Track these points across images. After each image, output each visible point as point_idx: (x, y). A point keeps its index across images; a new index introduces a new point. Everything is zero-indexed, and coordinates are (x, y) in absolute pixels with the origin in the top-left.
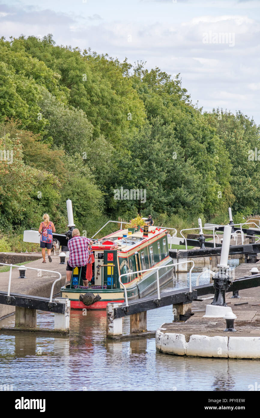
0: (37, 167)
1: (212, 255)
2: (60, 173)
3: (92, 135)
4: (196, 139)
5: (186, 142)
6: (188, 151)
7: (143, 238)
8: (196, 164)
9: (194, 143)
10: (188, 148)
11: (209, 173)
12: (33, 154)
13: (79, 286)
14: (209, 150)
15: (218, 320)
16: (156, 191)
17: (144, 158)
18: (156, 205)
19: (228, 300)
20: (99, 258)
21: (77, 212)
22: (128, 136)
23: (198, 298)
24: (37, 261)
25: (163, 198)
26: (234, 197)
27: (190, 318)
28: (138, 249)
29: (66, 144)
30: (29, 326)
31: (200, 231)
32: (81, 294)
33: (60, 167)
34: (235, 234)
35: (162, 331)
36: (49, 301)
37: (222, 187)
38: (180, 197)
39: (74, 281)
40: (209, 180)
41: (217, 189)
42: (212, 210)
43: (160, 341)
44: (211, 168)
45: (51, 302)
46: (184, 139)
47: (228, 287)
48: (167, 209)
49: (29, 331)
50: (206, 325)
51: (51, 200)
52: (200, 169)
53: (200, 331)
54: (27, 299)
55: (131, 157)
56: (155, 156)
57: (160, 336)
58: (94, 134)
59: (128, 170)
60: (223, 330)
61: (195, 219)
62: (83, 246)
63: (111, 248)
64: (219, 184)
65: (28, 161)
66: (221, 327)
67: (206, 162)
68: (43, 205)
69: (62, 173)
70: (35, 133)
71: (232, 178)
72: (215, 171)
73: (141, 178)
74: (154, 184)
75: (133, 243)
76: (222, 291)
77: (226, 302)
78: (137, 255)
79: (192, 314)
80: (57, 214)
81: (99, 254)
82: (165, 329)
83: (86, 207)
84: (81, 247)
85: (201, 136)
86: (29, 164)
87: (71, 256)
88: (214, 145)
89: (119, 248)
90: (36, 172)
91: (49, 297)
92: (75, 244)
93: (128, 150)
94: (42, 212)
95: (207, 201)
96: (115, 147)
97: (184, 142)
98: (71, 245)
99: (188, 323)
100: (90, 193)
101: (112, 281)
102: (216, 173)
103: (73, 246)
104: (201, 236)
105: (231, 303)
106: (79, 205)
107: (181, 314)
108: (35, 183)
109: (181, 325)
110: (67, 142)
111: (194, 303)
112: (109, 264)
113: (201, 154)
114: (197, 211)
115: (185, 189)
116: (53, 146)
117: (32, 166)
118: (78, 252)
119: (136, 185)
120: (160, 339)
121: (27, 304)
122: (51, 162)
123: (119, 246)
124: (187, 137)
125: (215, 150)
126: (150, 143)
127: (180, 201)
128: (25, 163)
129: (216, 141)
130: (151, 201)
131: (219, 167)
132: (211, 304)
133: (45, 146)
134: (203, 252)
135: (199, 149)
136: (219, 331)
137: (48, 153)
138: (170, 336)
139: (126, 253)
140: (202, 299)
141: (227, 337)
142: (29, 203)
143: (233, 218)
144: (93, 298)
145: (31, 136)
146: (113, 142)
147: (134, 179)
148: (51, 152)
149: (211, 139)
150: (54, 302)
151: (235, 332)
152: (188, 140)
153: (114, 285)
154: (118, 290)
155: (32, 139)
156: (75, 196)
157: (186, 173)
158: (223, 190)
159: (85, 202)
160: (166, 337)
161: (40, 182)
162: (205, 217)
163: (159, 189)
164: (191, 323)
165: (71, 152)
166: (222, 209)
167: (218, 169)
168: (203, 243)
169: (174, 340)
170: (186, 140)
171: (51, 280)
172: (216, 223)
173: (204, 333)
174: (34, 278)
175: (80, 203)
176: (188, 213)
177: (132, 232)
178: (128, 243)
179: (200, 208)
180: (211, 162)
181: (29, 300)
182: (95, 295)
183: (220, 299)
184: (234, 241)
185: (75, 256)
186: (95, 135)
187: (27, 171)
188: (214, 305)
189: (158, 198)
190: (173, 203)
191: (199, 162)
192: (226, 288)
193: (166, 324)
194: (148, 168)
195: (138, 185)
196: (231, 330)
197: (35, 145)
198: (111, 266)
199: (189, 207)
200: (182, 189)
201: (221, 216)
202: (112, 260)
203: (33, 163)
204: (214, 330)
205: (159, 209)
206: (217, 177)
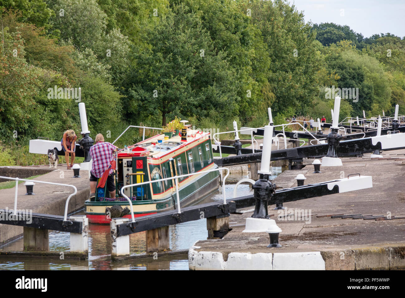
0: (42, 67)
1: (250, 161)
2: (70, 73)
3: (106, 27)
4: (228, 29)
5: (216, 33)
6: (219, 43)
7: (182, 143)
8: (229, 59)
9: (226, 34)
10: (219, 39)
11: (244, 68)
12: (37, 51)
13: (105, 198)
14: (243, 42)
15: (260, 234)
16: (183, 91)
17: (166, 52)
18: (184, 108)
19: (270, 212)
20: (128, 166)
21: (91, 118)
22: (148, 28)
23: (237, 211)
24: (46, 174)
25: (192, 99)
26: (273, 95)
27: (228, 234)
28: (174, 155)
29: (75, 38)
30: (41, 249)
31: (236, 136)
32: (108, 207)
33: (69, 65)
34: (276, 139)
35: (195, 249)
36: (63, 219)
37: (259, 85)
38: (211, 97)
39: (99, 192)
40: (244, 76)
41: (254, 86)
42: (249, 111)
43: (194, 262)
44: (246, 63)
45: (65, 220)
46: (214, 29)
47: (271, 196)
48: (198, 112)
49: (40, 255)
50: (247, 241)
51: (60, 105)
52: (233, 63)
53: (240, 248)
54: (37, 218)
55: (152, 52)
56: (181, 49)
57: (193, 255)
58: (108, 25)
59: (149, 67)
60: (266, 246)
61: (229, 122)
62: (107, 152)
63: (140, 155)
64: (257, 81)
65: (31, 59)
66: (264, 243)
67: (240, 56)
68: (51, 110)
69: (72, 72)
70: (39, 26)
71: (271, 74)
72: (251, 66)
73: (165, 75)
74: (182, 82)
75: (168, 149)
76: (263, 201)
77: (269, 214)
78: (172, 161)
79: (230, 230)
80: (68, 121)
81: (127, 161)
82: (199, 247)
83: (101, 112)
84: (105, 154)
85: (234, 26)
86: (32, 63)
87: (95, 165)
88: (248, 35)
89: (151, 154)
90: (40, 72)
91: (63, 215)
92: (97, 151)
93: (148, 43)
94: (50, 119)
95: (242, 102)
96: (133, 41)
97: (214, 34)
98: (94, 152)
99: (226, 239)
100: (105, 95)
101: (142, 191)
102: (253, 68)
103: (96, 153)
104: (236, 141)
105: (275, 216)
106: (93, 110)
107: (215, 230)
108: (41, 85)
109: (217, 243)
110: (76, 35)
111: (232, 217)
112: (138, 173)
113: (234, 46)
114: (231, 114)
115: (217, 88)
116: (59, 40)
117: (37, 65)
118: (102, 160)
119: (159, 85)
120: (193, 259)
121: (37, 223)
122: (58, 59)
123: (150, 152)
124: (218, 27)
125: (250, 41)
126: (174, 34)
127: (211, 102)
128: (28, 61)
129: (251, 30)
130: (178, 103)
131: (256, 61)
132: (252, 217)
133: (51, 41)
134: (240, 158)
135: (231, 41)
136: (261, 247)
137: (55, 49)
138: (205, 255)
139: (158, 159)
140: (241, 212)
141: (271, 254)
142: (35, 109)
143: (274, 120)
144: (121, 211)
145: (34, 30)
146: (131, 34)
147: (156, 78)
148: (58, 48)
149: (245, 28)
150: (69, 221)
151: (280, 248)
152: (218, 30)
153: (145, 196)
154: (149, 201)
155: (35, 33)
156: (89, 99)
157: (218, 68)
158: (261, 88)
159: (101, 106)
160: (201, 256)
161: (46, 84)
162: (240, 120)
163: (187, 89)
164: (229, 239)
165: (82, 47)
166: (260, 111)
167: (254, 64)
168: (239, 149)
169: (210, 260)
170: (216, 31)
171: (64, 196)
172: (254, 127)
173: (245, 250)
174: (44, 194)
175: (94, 108)
176: (220, 116)
177: (168, 137)
178: (162, 148)
179: (235, 110)
180: (246, 56)
181: (39, 218)
182: (124, 207)
183: (262, 211)
184: (275, 146)
185: (98, 164)
186: (110, 27)
187: (30, 71)
188: (255, 217)
189: (186, 98)
190: (203, 104)
191: (231, 56)
192: (268, 197)
193: (200, 242)
194: (172, 64)
195: (161, 84)
196: (275, 246)
197: (39, 40)
198: (141, 175)
199: (222, 108)
200: (214, 87)
201: (259, 118)
202: (142, 168)
203: (37, 61)
204: (256, 246)
205: (187, 112)
206: (253, 73)
